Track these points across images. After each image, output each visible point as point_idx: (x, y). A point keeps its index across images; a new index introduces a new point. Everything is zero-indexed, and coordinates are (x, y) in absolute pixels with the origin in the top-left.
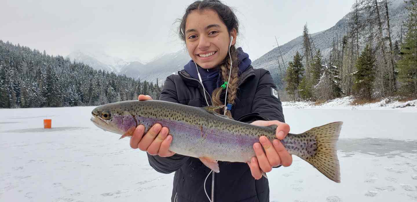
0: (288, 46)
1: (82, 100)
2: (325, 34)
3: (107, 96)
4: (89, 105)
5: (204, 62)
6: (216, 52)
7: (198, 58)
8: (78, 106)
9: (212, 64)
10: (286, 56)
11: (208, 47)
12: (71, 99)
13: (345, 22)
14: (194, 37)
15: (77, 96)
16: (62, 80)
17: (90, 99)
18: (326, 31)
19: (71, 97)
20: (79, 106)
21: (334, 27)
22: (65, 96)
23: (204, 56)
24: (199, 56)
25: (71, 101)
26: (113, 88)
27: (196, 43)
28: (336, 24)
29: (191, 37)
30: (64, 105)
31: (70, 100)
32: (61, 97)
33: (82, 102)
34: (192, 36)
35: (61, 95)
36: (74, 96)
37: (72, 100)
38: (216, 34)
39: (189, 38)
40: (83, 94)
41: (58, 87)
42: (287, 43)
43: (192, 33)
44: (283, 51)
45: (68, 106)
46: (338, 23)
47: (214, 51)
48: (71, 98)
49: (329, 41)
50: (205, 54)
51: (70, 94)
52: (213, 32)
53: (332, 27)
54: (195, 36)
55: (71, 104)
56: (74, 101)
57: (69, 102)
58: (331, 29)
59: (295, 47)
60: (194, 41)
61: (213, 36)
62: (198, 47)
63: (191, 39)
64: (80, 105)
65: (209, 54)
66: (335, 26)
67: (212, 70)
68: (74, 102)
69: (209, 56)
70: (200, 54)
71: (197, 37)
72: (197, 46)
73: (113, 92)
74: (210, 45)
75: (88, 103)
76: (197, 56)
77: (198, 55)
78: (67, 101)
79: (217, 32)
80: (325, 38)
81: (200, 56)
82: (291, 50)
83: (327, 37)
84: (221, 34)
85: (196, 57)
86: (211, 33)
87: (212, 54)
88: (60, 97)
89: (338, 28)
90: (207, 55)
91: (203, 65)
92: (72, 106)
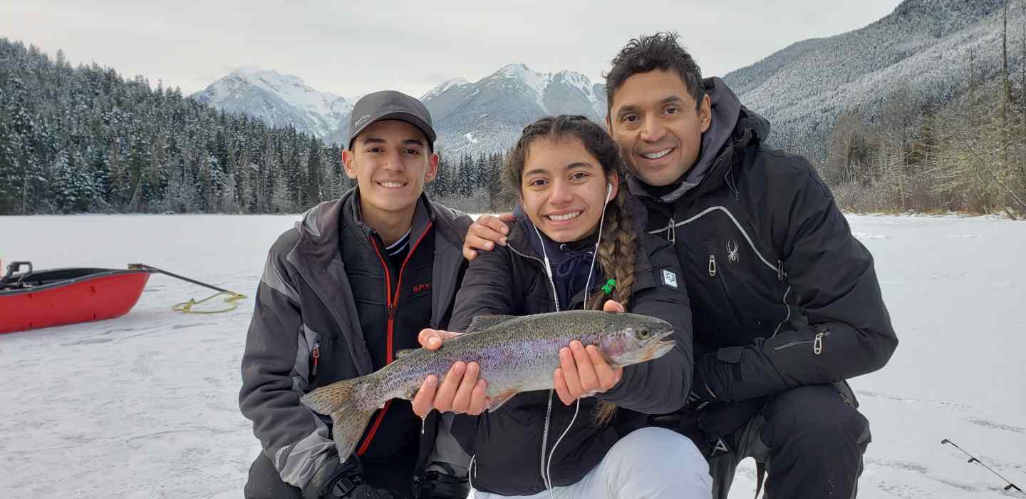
0: (763, 68)
1: (108, 196)
2: (865, 35)
3: (198, 184)
4: (130, 212)
5: (559, 230)
6: (581, 212)
7: (547, 221)
8: (88, 211)
9: (575, 234)
10: (757, 94)
11: (569, 202)
12: (63, 189)
13: (921, 4)
14: (540, 182)
15: (89, 183)
16: (45, 128)
17: (133, 191)
18: (866, 28)
19: (63, 183)
20: (94, 212)
21: (888, 17)
22: (41, 179)
23: (560, 218)
24: (549, 219)
25: (65, 196)
26: (216, 160)
27: (545, 194)
28: (896, 10)
29: (536, 184)
30: (33, 208)
31: (60, 193)
32: (23, 180)
33: (107, 201)
34: (537, 181)
35: (22, 173)
36: (78, 180)
37: (66, 192)
38: (583, 180)
39: (533, 184)
40: (109, 174)
41: (9, 150)
42: (762, 61)
43: (539, 176)
44: (750, 81)
45: (50, 213)
46: (900, 6)
47: (579, 211)
48: (63, 186)
49: (874, 53)
50: (563, 214)
51: (62, 173)
52: (579, 176)
53: (884, 19)
54: (543, 181)
55: (64, 207)
56: (74, 195)
57: (58, 201)
58: (880, 22)
59: (782, 71)
60: (540, 190)
61: (576, 182)
62: (550, 200)
63: (536, 187)
64: (98, 209)
65: (570, 216)
66: (893, 14)
67: (571, 245)
68: (73, 198)
69: (569, 219)
70: (551, 215)
71: (548, 182)
72: (548, 199)
73: (213, 173)
74: (573, 199)
75: (128, 203)
76: (544, 218)
77: (548, 217)
78: (51, 197)
79: (586, 175)
80: (863, 45)
81: (552, 217)
82: (772, 78)
83: (870, 44)
84: (592, 180)
85: (542, 220)
86: (574, 178)
87: (574, 216)
88: (20, 184)
89: (902, 19)
90: (566, 217)
91: (555, 236)
92: (66, 212)
